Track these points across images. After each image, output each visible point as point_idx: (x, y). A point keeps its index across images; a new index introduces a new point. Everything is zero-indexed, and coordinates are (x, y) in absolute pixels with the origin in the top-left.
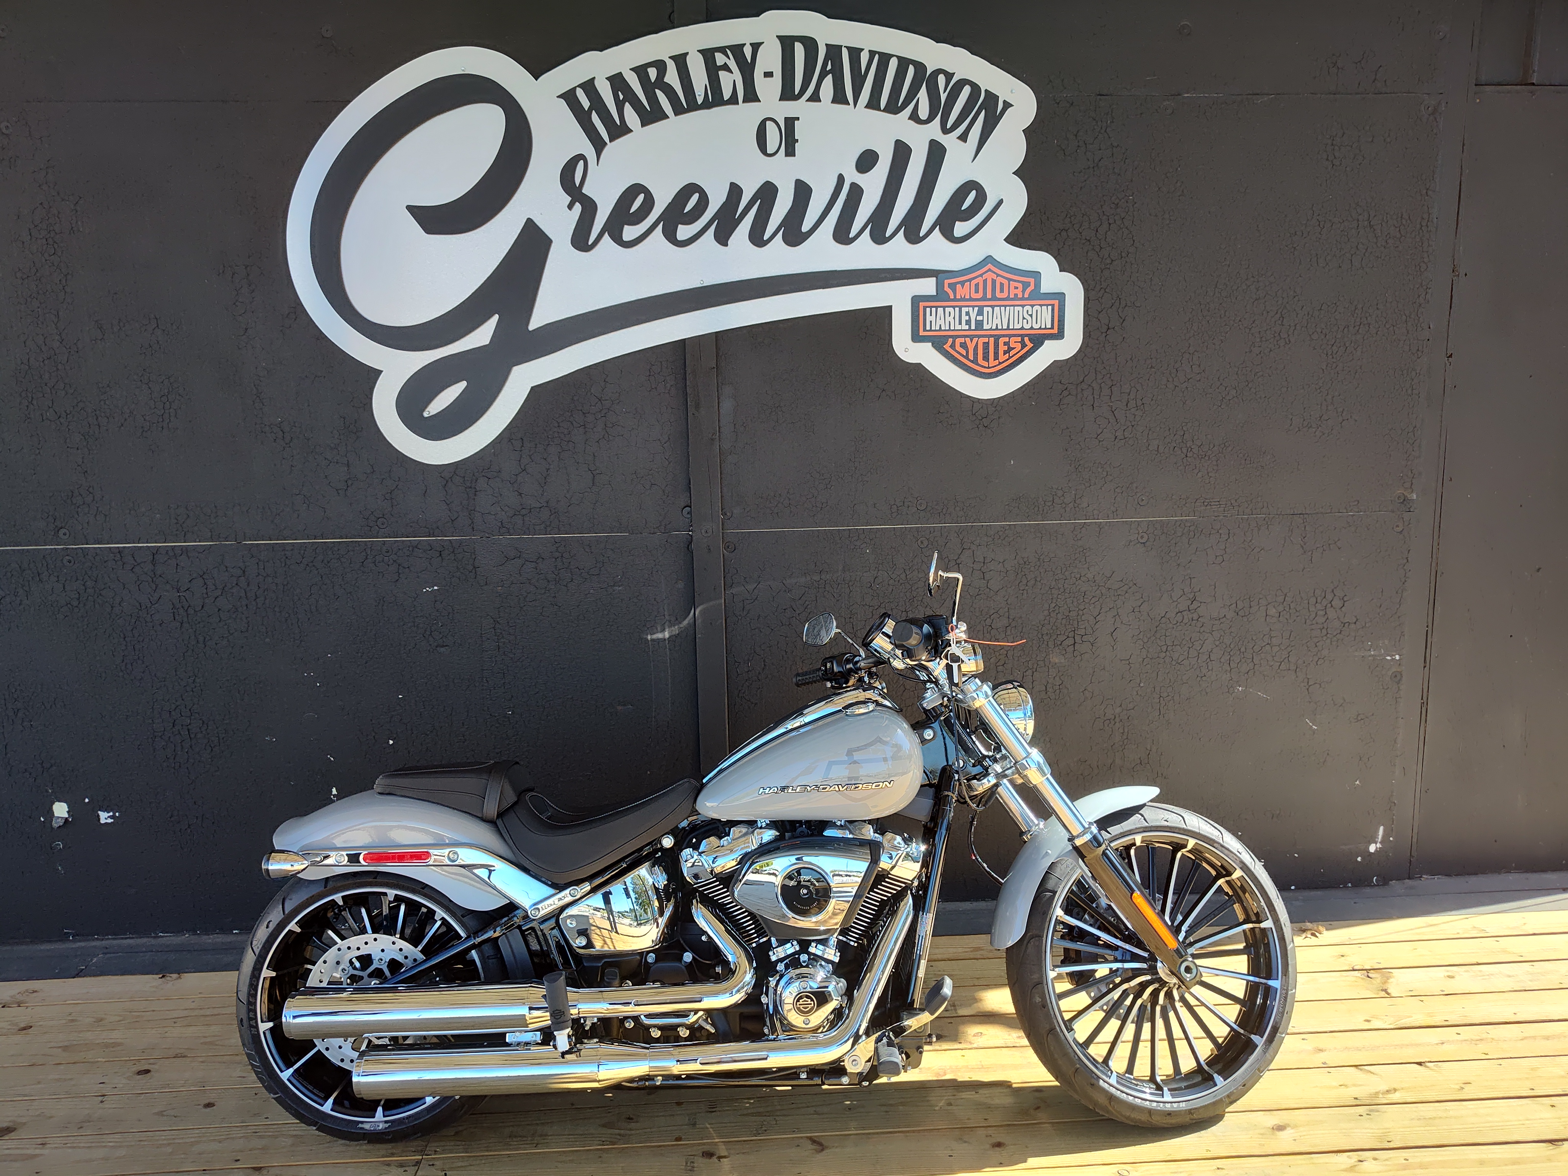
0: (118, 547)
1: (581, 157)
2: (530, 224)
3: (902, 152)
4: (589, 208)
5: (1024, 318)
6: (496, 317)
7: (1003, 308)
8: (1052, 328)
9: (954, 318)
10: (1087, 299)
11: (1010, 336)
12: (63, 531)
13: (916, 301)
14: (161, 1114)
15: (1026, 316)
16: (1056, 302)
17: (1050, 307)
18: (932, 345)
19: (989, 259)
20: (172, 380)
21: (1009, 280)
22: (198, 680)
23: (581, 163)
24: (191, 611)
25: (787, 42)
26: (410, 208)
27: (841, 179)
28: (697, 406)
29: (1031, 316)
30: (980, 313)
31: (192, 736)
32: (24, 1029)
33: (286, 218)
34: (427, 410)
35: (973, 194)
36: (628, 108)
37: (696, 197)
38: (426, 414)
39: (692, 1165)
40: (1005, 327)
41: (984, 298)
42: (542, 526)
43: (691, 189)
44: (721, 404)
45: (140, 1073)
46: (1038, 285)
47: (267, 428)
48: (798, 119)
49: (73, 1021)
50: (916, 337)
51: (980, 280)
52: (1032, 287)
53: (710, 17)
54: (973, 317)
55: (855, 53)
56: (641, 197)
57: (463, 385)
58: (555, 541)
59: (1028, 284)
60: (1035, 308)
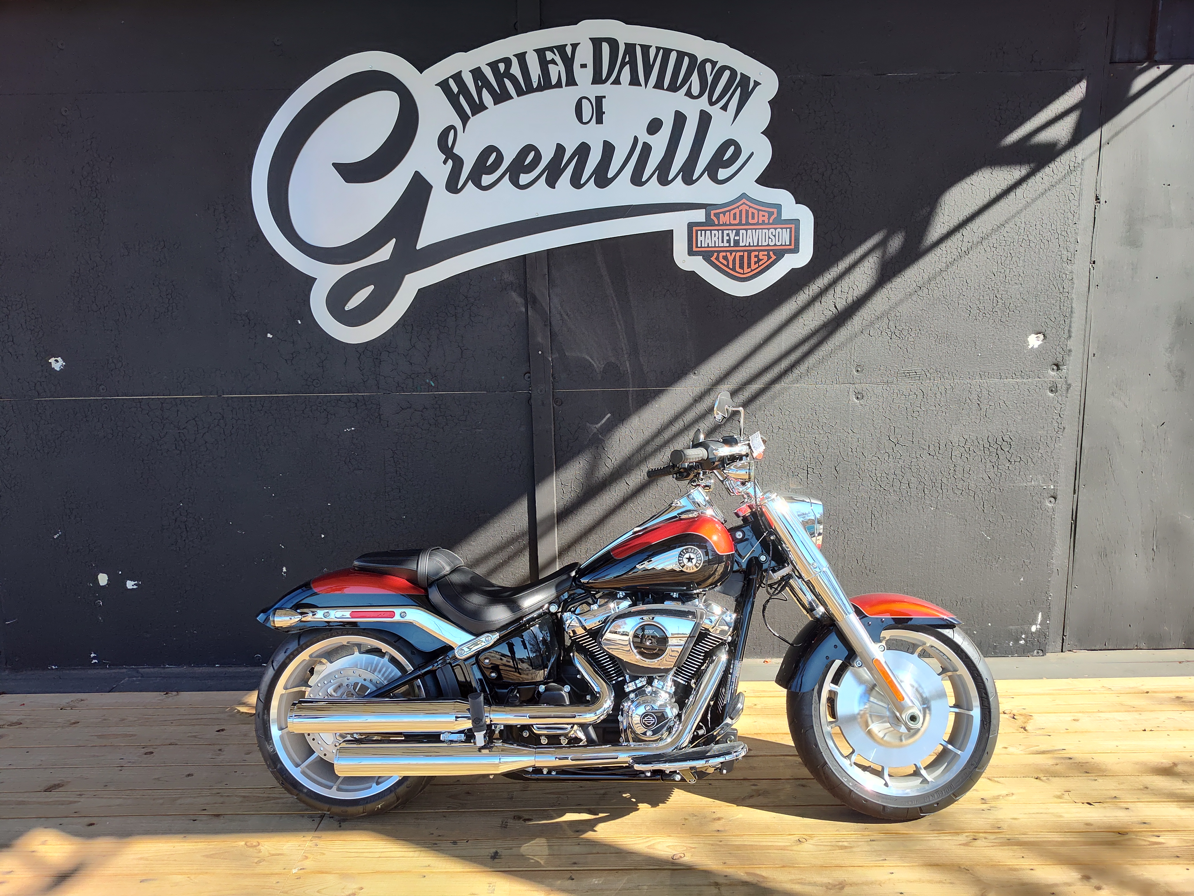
0: (139, 399)
1: (452, 127)
2: (417, 175)
3: (680, 119)
4: (458, 163)
5: (769, 238)
6: (394, 240)
7: (754, 231)
8: (790, 245)
9: (718, 238)
10: (816, 224)
11: (759, 251)
12: (102, 387)
13: (691, 226)
15: (771, 236)
16: (793, 226)
17: (788, 230)
18: (703, 258)
19: (744, 196)
20: (175, 283)
21: (759, 210)
23: (452, 131)
24: (187, 443)
25: (597, 43)
26: (334, 164)
27: (636, 139)
28: (534, 303)
29: (775, 236)
30: (737, 234)
31: (188, 529)
32: (74, 723)
34: (347, 305)
35: (732, 148)
36: (485, 92)
37: (532, 154)
38: (346, 308)
39: (506, 824)
40: (755, 244)
41: (740, 224)
42: (426, 386)
43: (529, 148)
44: (551, 300)
45: (146, 753)
46: (779, 213)
47: (239, 317)
48: (604, 97)
49: (105, 720)
50: (691, 252)
51: (737, 211)
52: (775, 215)
53: (542, 26)
54: (732, 236)
55: (646, 49)
56: (494, 155)
57: (372, 287)
58: (435, 396)
59: (773, 213)
60: (778, 230)
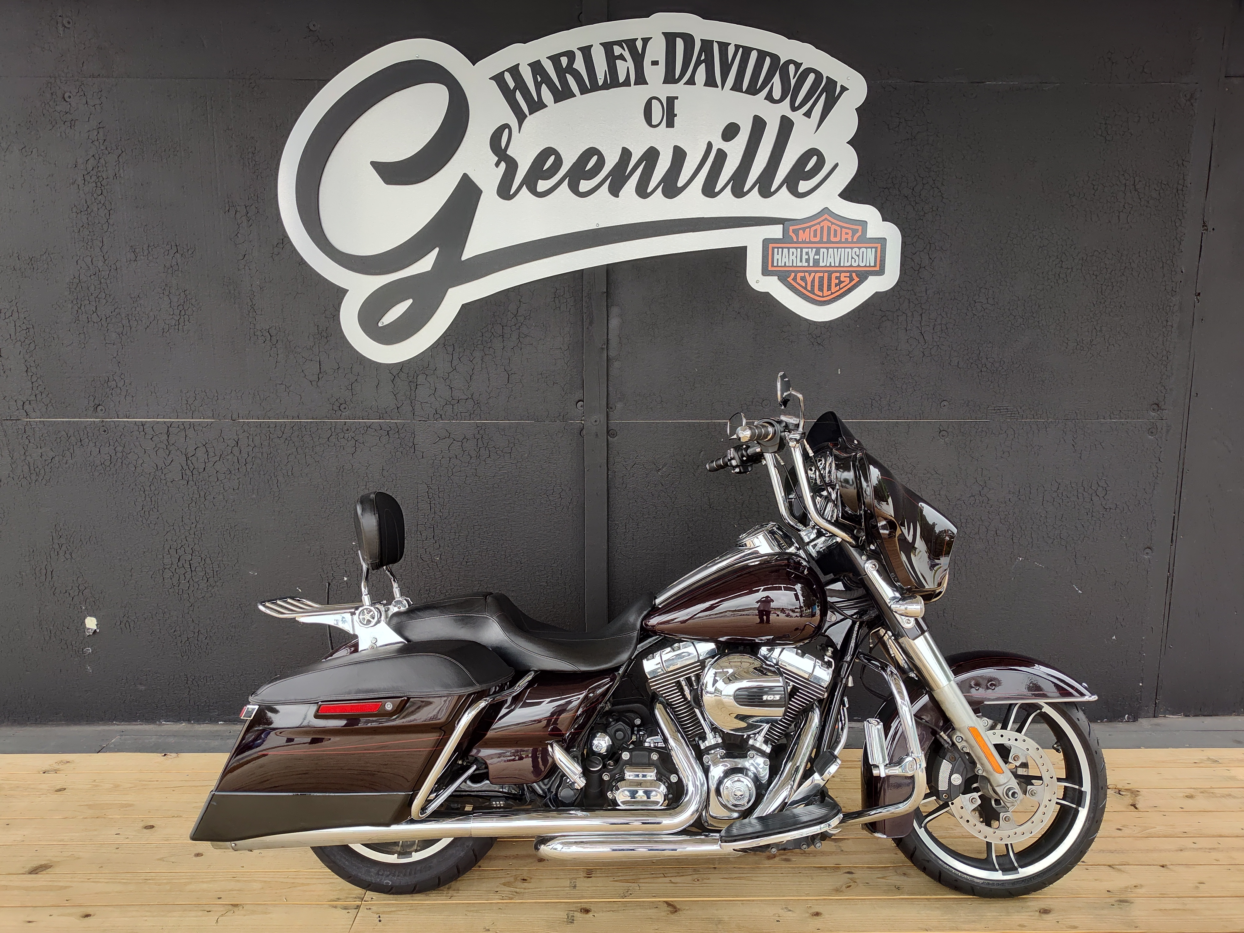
0: (142, 421)
1: (506, 126)
2: (465, 178)
3: (759, 125)
4: (512, 166)
5: (852, 258)
6: (437, 250)
7: (835, 250)
8: (875, 266)
9: (796, 257)
10: (904, 244)
11: (840, 272)
12: (99, 408)
13: (766, 243)
14: (161, 859)
15: (854, 256)
16: (879, 246)
17: (873, 250)
18: (778, 279)
19: (826, 210)
20: (187, 292)
21: (842, 227)
22: (198, 526)
23: (507, 130)
24: (195, 472)
25: (670, 38)
26: (373, 164)
27: (710, 145)
28: (591, 323)
29: (858, 256)
30: (817, 253)
31: (193, 569)
32: (60, 790)
33: (278, 170)
34: (381, 321)
35: (815, 158)
36: (544, 88)
37: (595, 158)
38: (380, 325)
39: (572, 918)
40: (837, 265)
41: (821, 242)
42: (467, 414)
43: (592, 152)
44: (609, 321)
45: (147, 827)
46: (864, 231)
47: (259, 332)
48: (677, 98)
49: (97, 786)
50: (766, 272)
51: (818, 227)
52: (859, 234)
53: (610, 17)
54: (812, 255)
55: (724, 46)
56: (552, 158)
57: (409, 302)
58: (478, 426)
59: (857, 231)
60: (862, 250)
